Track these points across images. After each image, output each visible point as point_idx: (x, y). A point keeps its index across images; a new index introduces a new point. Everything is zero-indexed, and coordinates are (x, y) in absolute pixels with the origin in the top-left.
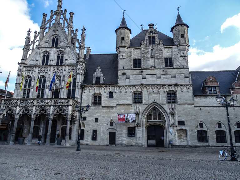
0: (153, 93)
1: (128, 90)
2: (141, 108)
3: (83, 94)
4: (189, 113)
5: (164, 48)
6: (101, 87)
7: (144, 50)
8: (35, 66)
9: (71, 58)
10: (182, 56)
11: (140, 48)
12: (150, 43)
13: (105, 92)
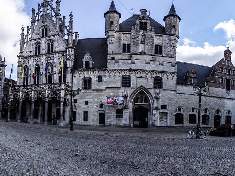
0: (141, 77)
1: (117, 74)
2: (129, 91)
3: (74, 78)
4: (172, 98)
5: (155, 35)
6: (90, 71)
7: (135, 35)
9: (60, 45)
10: (171, 46)
11: (130, 33)
12: (141, 29)
13: (94, 76)
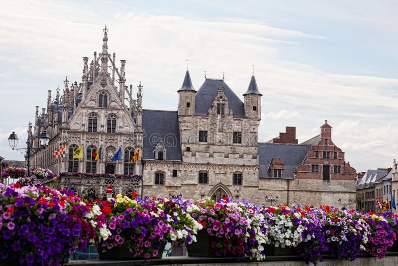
0: (220, 173)
1: (194, 169)
2: (207, 188)
3: (144, 171)
4: (253, 196)
5: (234, 120)
6: (164, 163)
7: (212, 120)
8: (83, 133)
9: (126, 125)
10: (252, 132)
11: (207, 117)
12: (219, 113)
13: (169, 170)
